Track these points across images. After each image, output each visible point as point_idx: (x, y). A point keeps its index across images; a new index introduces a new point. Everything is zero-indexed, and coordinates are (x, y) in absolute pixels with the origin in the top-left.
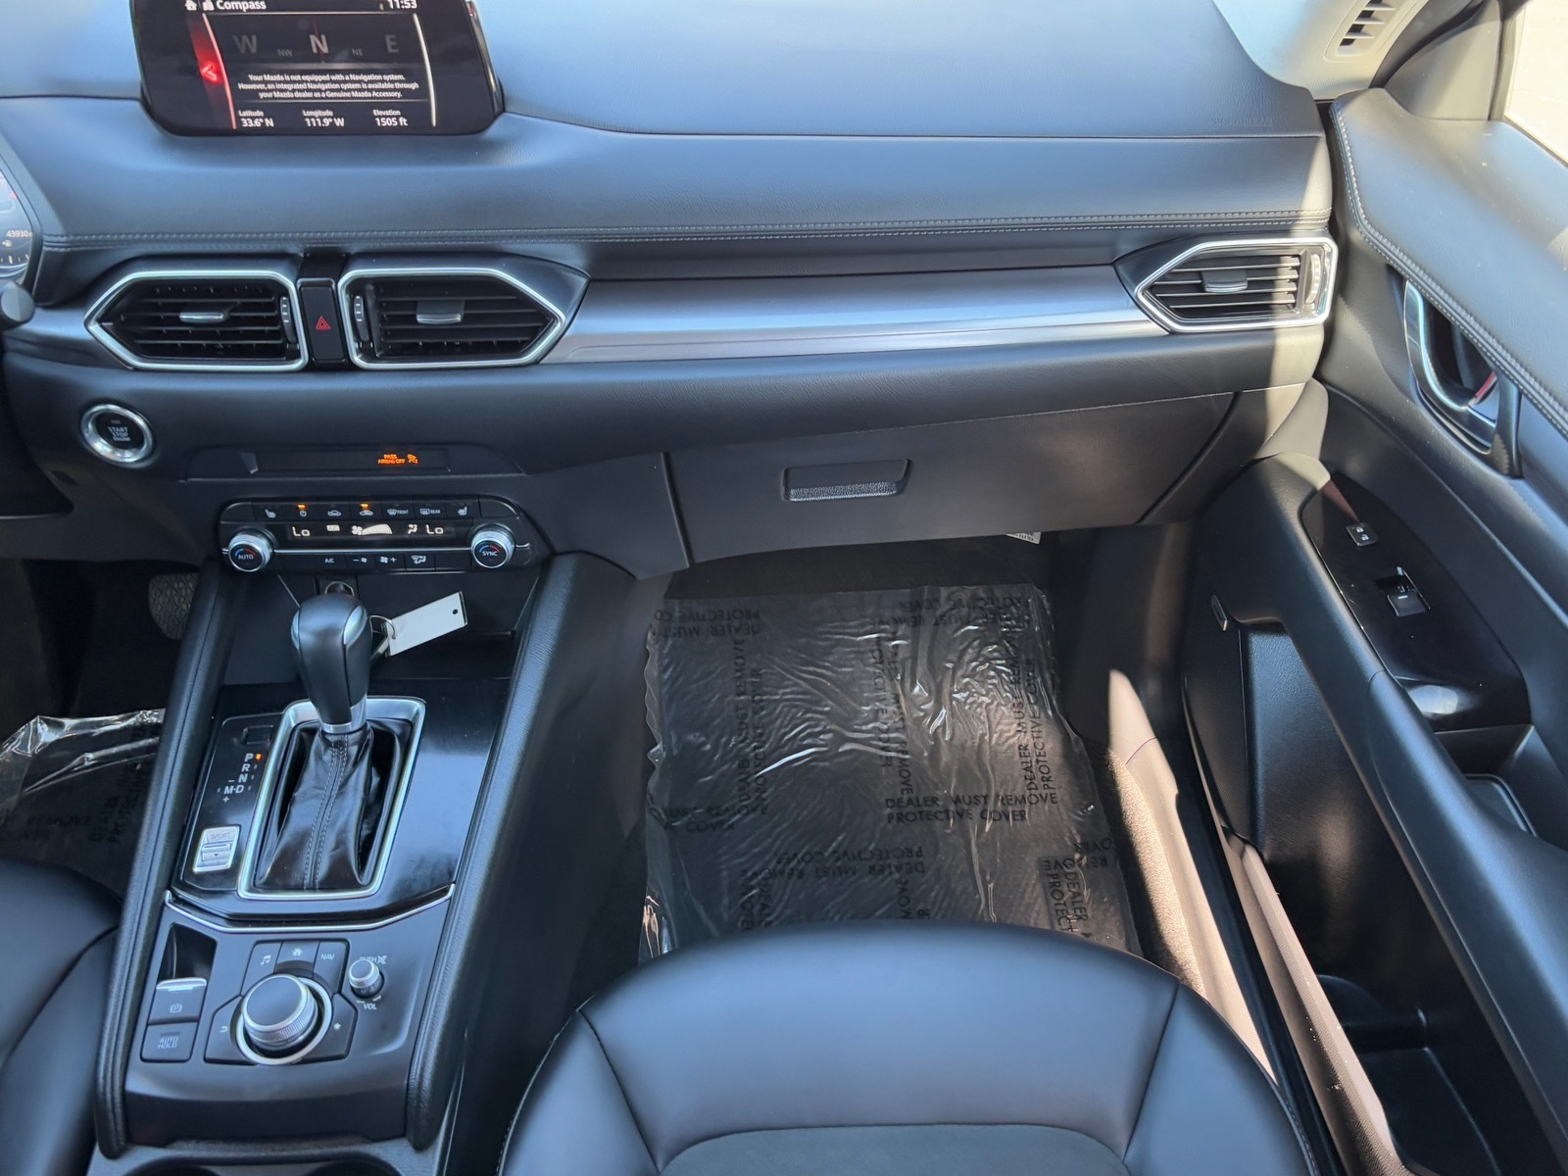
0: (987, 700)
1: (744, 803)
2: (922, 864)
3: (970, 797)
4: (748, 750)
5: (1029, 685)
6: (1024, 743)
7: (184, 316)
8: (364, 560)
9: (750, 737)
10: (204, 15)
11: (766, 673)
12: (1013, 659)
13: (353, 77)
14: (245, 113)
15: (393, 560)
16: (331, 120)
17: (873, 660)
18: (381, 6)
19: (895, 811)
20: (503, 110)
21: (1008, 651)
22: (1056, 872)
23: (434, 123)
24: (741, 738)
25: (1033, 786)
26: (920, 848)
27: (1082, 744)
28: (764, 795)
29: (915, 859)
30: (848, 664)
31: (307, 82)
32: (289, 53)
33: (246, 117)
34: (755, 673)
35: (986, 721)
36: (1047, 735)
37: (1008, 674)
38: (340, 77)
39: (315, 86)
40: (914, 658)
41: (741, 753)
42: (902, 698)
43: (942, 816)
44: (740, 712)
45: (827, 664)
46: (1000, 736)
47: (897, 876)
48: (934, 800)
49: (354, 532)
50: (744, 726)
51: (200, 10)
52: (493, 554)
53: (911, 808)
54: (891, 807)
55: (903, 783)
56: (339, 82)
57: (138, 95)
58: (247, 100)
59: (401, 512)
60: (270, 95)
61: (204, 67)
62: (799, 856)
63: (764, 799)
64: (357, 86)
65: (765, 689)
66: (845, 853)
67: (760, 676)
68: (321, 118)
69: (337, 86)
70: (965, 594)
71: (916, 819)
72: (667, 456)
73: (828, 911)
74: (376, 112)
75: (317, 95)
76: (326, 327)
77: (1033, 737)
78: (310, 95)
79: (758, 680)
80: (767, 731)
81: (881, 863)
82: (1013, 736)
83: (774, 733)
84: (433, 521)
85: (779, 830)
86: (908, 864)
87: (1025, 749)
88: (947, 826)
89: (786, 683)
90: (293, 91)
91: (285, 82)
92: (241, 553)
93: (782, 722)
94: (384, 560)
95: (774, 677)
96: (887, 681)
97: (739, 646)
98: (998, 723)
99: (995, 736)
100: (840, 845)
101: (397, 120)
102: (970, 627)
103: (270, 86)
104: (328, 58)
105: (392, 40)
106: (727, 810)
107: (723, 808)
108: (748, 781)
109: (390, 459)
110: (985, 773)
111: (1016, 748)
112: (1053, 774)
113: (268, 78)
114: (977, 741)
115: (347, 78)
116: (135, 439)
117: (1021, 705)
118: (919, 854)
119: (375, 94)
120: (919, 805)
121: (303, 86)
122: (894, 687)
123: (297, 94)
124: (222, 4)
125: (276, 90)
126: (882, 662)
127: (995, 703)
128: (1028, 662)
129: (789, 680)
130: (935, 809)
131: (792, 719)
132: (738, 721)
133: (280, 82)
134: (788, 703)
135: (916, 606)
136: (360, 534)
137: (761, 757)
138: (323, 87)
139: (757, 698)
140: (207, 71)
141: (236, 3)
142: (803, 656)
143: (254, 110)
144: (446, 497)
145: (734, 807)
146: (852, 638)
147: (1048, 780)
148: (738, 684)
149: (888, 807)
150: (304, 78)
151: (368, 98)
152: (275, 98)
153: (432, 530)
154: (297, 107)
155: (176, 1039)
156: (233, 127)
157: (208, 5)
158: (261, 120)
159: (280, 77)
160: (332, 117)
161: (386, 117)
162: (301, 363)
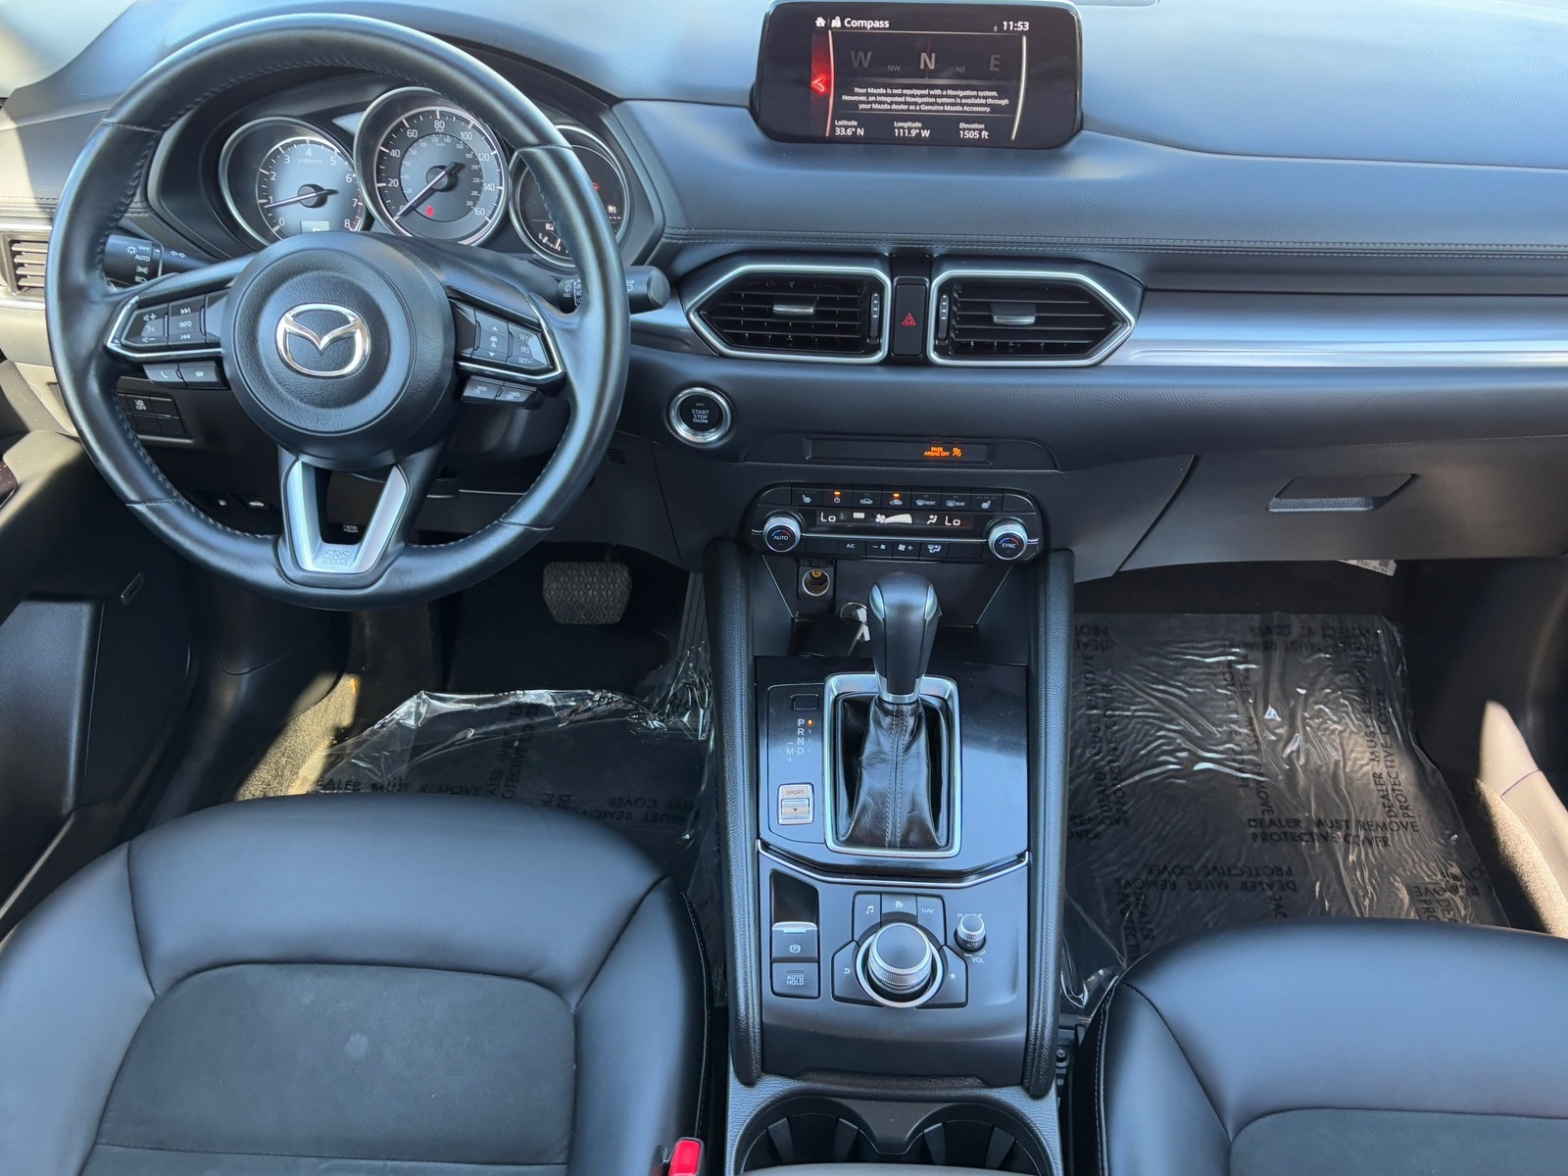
0: (1339, 728)
1: (1106, 814)
2: (1293, 882)
3: (1331, 821)
4: (1103, 763)
5: (1380, 714)
6: (1378, 771)
7: (778, 309)
8: (883, 547)
9: (1104, 750)
10: (830, 32)
11: (1116, 689)
12: (1363, 688)
13: (950, 92)
14: (841, 123)
15: (910, 548)
16: (918, 131)
17: (1225, 683)
18: (996, 28)
19: (1259, 831)
20: (1081, 128)
21: (1358, 679)
22: (1428, 897)
23: (1013, 137)
24: (1095, 751)
25: (1393, 814)
26: (1289, 867)
27: (1439, 776)
28: (1125, 808)
29: (1285, 878)
30: (1200, 684)
31: (906, 95)
32: (898, 68)
33: (840, 127)
34: (1106, 688)
35: (1339, 747)
36: (1401, 765)
37: (1360, 704)
38: (938, 92)
39: (912, 100)
40: (1266, 683)
41: (1097, 766)
42: (1255, 722)
43: (1306, 838)
44: (1093, 726)
45: (1178, 684)
46: (1354, 764)
47: (1269, 893)
48: (1297, 822)
49: (877, 520)
50: (1097, 740)
51: (828, 26)
52: (1012, 546)
53: (1274, 829)
54: (1254, 827)
55: (1263, 804)
56: (935, 96)
57: (747, 103)
58: (846, 111)
59: (928, 503)
60: (869, 106)
61: (815, 78)
62: (1169, 869)
63: (1126, 812)
64: (952, 100)
65: (1116, 704)
66: (1215, 868)
67: (1110, 692)
68: (910, 129)
69: (933, 100)
70: (1317, 622)
71: (1281, 839)
72: (1196, 459)
73: (1207, 924)
74: (962, 125)
75: (912, 107)
76: (913, 322)
77: (1387, 767)
78: (905, 107)
79: (1109, 696)
80: (1121, 746)
81: (1253, 879)
82: (1367, 764)
83: (1128, 747)
84: (954, 513)
85: (1145, 842)
86: (1278, 882)
87: (1380, 776)
88: (1314, 848)
89: (1138, 700)
90: (891, 103)
91: (886, 95)
92: (778, 534)
93: (1135, 738)
94: (902, 548)
95: (1125, 693)
96: (1240, 704)
97: (1088, 661)
98: (1352, 751)
99: (1350, 763)
100: (1208, 860)
101: (980, 134)
102: (1323, 655)
103: (871, 99)
104: (933, 74)
105: (996, 59)
106: (1090, 820)
107: (1086, 817)
108: (1108, 792)
109: (936, 451)
110: (1343, 799)
111: (1371, 774)
112: (1411, 803)
113: (871, 90)
114: (1332, 767)
116: (715, 421)
117: (1373, 734)
118: (1289, 872)
119: (966, 108)
120: (1282, 826)
121: (902, 99)
122: (1247, 710)
123: (894, 107)
124: (849, 22)
125: (875, 102)
126: (1233, 685)
127: (1348, 730)
128: (1379, 693)
129: (1141, 697)
130: (1299, 831)
131: (1145, 735)
132: (1091, 734)
133: (880, 95)
134: (1140, 720)
135: (1266, 631)
136: (882, 522)
137: (1116, 771)
138: (919, 100)
139: (1109, 713)
140: (818, 84)
141: (862, 22)
142: (1153, 674)
143: (850, 120)
144: (971, 490)
145: (1096, 816)
146: (1202, 659)
147: (1406, 808)
148: (1089, 698)
149: (1250, 826)
150: (905, 91)
151: (959, 112)
152: (871, 109)
153: (950, 521)
154: (891, 118)
155: (801, 977)
156: (827, 135)
157: (836, 23)
158: (854, 130)
159: (882, 91)
160: (920, 129)
161: (970, 130)
162: (879, 356)
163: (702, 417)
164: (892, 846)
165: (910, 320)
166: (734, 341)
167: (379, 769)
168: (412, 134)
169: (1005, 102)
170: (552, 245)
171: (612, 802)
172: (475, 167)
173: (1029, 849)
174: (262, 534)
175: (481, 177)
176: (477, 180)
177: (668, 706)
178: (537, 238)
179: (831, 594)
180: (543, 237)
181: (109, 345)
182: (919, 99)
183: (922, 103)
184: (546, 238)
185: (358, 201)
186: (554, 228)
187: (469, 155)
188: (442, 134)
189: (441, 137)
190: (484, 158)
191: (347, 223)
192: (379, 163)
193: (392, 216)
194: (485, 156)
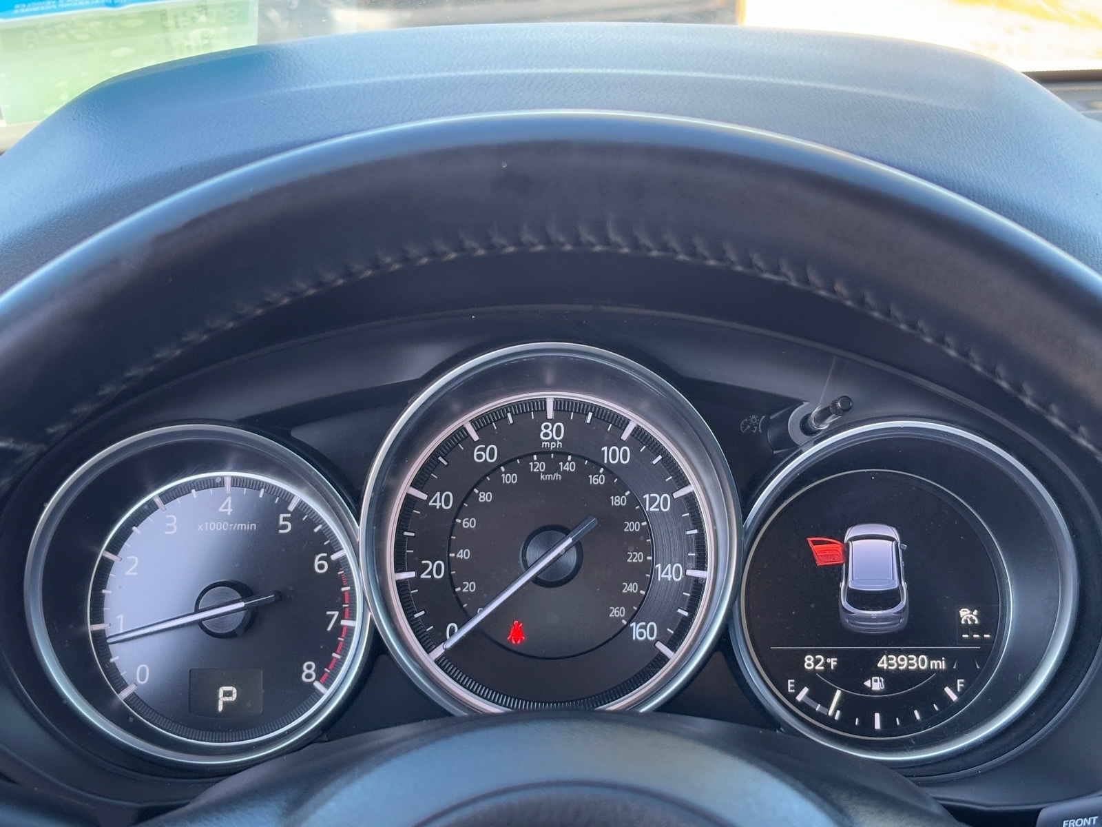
168: (486, 456)
170: (818, 707)
172: (632, 527)
175: (648, 550)
176: (637, 557)
178: (783, 690)
180: (800, 689)
184: (806, 690)
185: (341, 617)
186: (827, 665)
187: (617, 501)
188: (556, 452)
189: (553, 458)
190: (657, 503)
191: (309, 670)
192: (402, 526)
193: (428, 651)
194: (660, 500)
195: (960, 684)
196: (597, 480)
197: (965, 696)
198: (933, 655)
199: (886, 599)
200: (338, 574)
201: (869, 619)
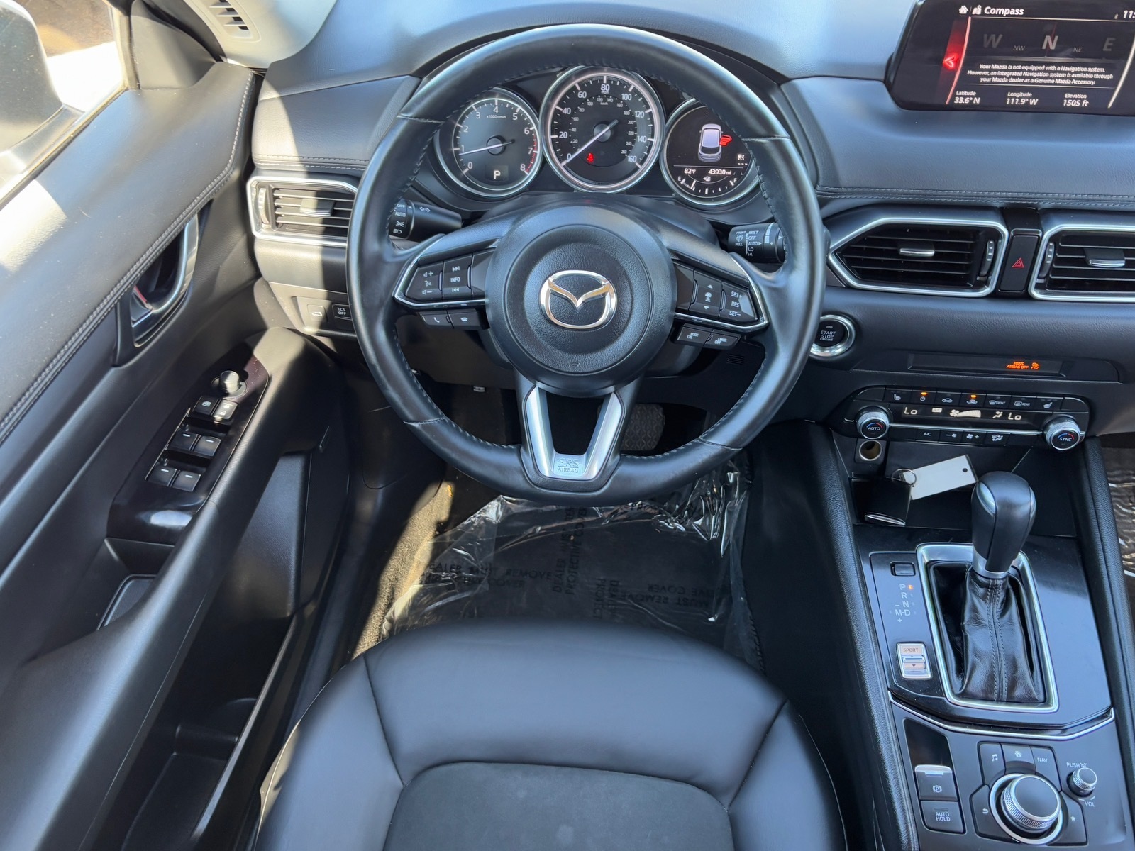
7: (904, 251)
8: (954, 436)
10: (970, 18)
13: (1064, 68)
14: (961, 93)
15: (977, 437)
16: (1027, 100)
18: (1116, 17)
23: (1110, 105)
31: (1025, 71)
33: (959, 96)
38: (1053, 68)
39: (1029, 74)
49: (951, 414)
51: (969, 14)
52: (1067, 440)
56: (1050, 72)
58: (968, 83)
59: (999, 403)
60: (989, 80)
61: (948, 57)
64: (1064, 75)
68: (1020, 98)
69: (1047, 75)
74: (1067, 95)
75: (1026, 81)
76: (1021, 265)
78: (1021, 80)
84: (1017, 411)
90: (1009, 78)
91: (1005, 70)
92: (872, 426)
94: (970, 436)
101: (1081, 103)
103: (992, 73)
104: (1052, 53)
105: (1110, 42)
109: (1018, 365)
113: (995, 67)
115: (1059, 69)
116: (841, 338)
119: (1074, 82)
121: (1020, 74)
123: (1012, 80)
124: (989, 10)
125: (996, 76)
133: (1001, 70)
136: (955, 416)
138: (1034, 75)
140: (949, 61)
141: (1000, 10)
143: (969, 90)
144: (1034, 391)
150: (1024, 68)
151: (1068, 85)
152: (991, 82)
153: (1013, 416)
154: (1006, 89)
155: (947, 814)
156: (947, 103)
157: (977, 11)
158: (971, 99)
159: (1004, 67)
160: (1029, 98)
161: (1072, 99)
162: (987, 291)
163: (829, 336)
164: (999, 701)
165: (1019, 264)
166: (864, 276)
167: (473, 555)
168: (582, 95)
169: (1109, 77)
170: (688, 186)
171: (651, 588)
172: (631, 122)
173: (1113, 705)
174: (507, 445)
175: (635, 131)
176: (631, 133)
177: (686, 512)
178: (676, 179)
179: (882, 460)
180: (682, 179)
181: (396, 296)
182: (1037, 74)
183: (1037, 77)
184: (684, 180)
185: (533, 149)
186: (692, 172)
187: (626, 113)
188: (606, 95)
189: (605, 97)
190: (639, 115)
191: (523, 167)
192: (553, 119)
193: (561, 162)
194: (640, 113)
195: (735, 180)
196: (620, 105)
197: (736, 184)
198: (727, 170)
199: (714, 150)
200: (532, 136)
201: (707, 157)
